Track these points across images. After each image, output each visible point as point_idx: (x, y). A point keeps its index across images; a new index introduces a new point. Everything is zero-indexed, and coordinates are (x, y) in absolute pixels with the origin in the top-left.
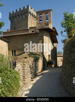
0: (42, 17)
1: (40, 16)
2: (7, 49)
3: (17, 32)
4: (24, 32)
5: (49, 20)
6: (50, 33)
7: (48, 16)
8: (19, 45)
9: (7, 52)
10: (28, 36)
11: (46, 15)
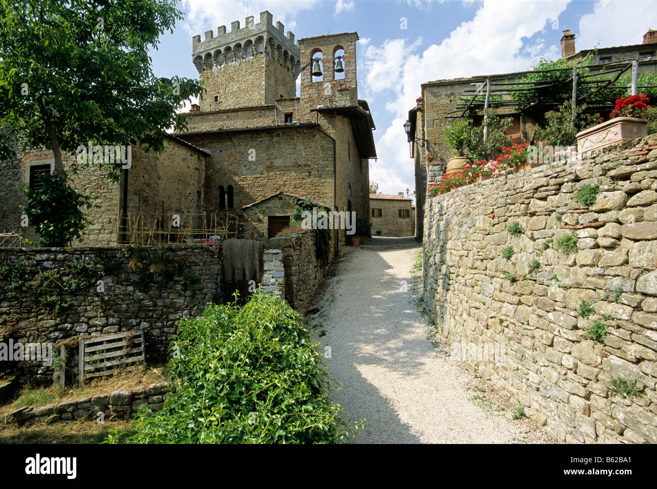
0: (320, 62)
1: (314, 58)
2: (199, 182)
3: (228, 117)
4: (257, 115)
5: (346, 75)
6: (352, 125)
7: (342, 60)
8: (245, 166)
9: (199, 193)
10: (278, 135)
11: (337, 55)
